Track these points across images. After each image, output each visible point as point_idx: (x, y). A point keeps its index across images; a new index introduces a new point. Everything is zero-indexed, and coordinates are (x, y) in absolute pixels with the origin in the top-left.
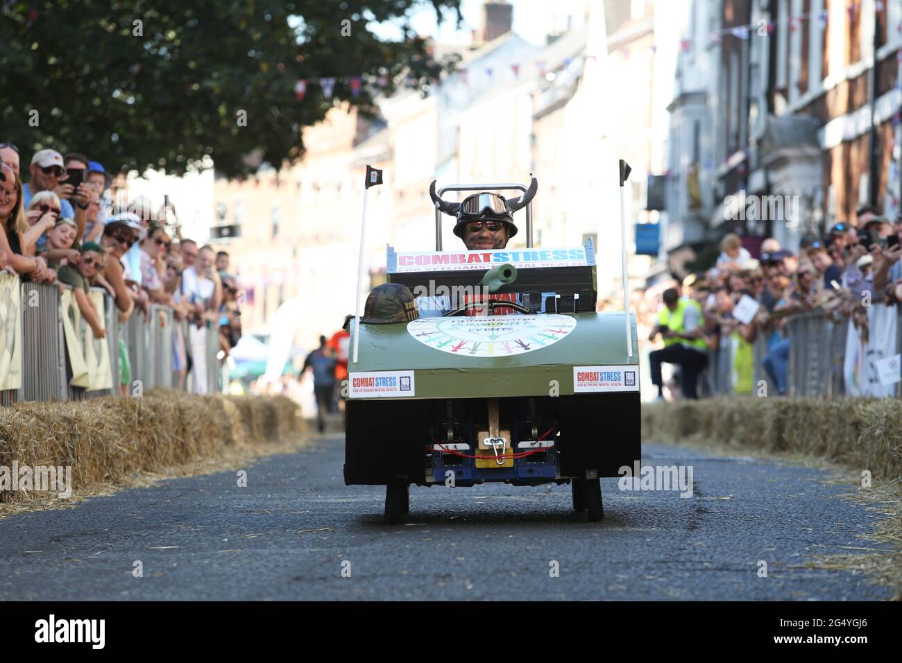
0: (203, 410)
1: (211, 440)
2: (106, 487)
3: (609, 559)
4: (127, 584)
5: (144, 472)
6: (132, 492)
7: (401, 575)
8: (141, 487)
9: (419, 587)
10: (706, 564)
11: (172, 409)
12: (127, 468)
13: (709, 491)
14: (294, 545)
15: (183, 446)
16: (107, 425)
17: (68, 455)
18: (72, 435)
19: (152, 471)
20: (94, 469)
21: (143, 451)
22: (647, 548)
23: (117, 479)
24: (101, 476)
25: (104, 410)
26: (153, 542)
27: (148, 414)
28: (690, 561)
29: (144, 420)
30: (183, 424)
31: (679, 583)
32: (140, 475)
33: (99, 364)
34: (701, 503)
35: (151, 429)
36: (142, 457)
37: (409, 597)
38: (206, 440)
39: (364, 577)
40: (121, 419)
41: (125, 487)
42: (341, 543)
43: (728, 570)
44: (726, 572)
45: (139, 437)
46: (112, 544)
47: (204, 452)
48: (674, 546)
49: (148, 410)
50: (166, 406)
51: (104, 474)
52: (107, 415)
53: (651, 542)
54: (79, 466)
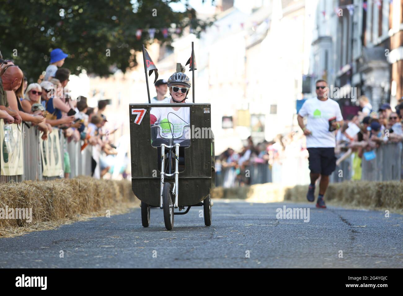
0: (106, 186)
1: (109, 200)
2: (67, 220)
3: (320, 252)
4: (97, 261)
5: (82, 214)
6: (79, 223)
7: (224, 258)
8: (83, 221)
9: (235, 263)
10: (366, 254)
11: (93, 186)
12: (74, 212)
13: (354, 223)
14: (168, 245)
15: (97, 202)
16: (66, 191)
17: (49, 206)
18: (51, 196)
19: (85, 214)
20: (61, 213)
21: (81, 204)
22: (335, 247)
23: (71, 217)
24: (64, 215)
25: (65, 185)
26: (101, 244)
27: (83, 187)
28: (359, 253)
29: (81, 190)
30: (97, 192)
31: (356, 262)
32: (80, 216)
33: (56, 164)
34: (353, 228)
35: (85, 194)
36: (81, 207)
37: (232, 267)
38: (107, 200)
39: (207, 259)
40: (71, 189)
41: (75, 221)
42: (189, 244)
43: (378, 257)
44: (377, 258)
45: (79, 198)
46: (82, 245)
47: (106, 205)
48: (348, 246)
49: (83, 185)
50: (90, 183)
51: (65, 215)
52: (66, 187)
53: (336, 244)
54: (55, 211)
